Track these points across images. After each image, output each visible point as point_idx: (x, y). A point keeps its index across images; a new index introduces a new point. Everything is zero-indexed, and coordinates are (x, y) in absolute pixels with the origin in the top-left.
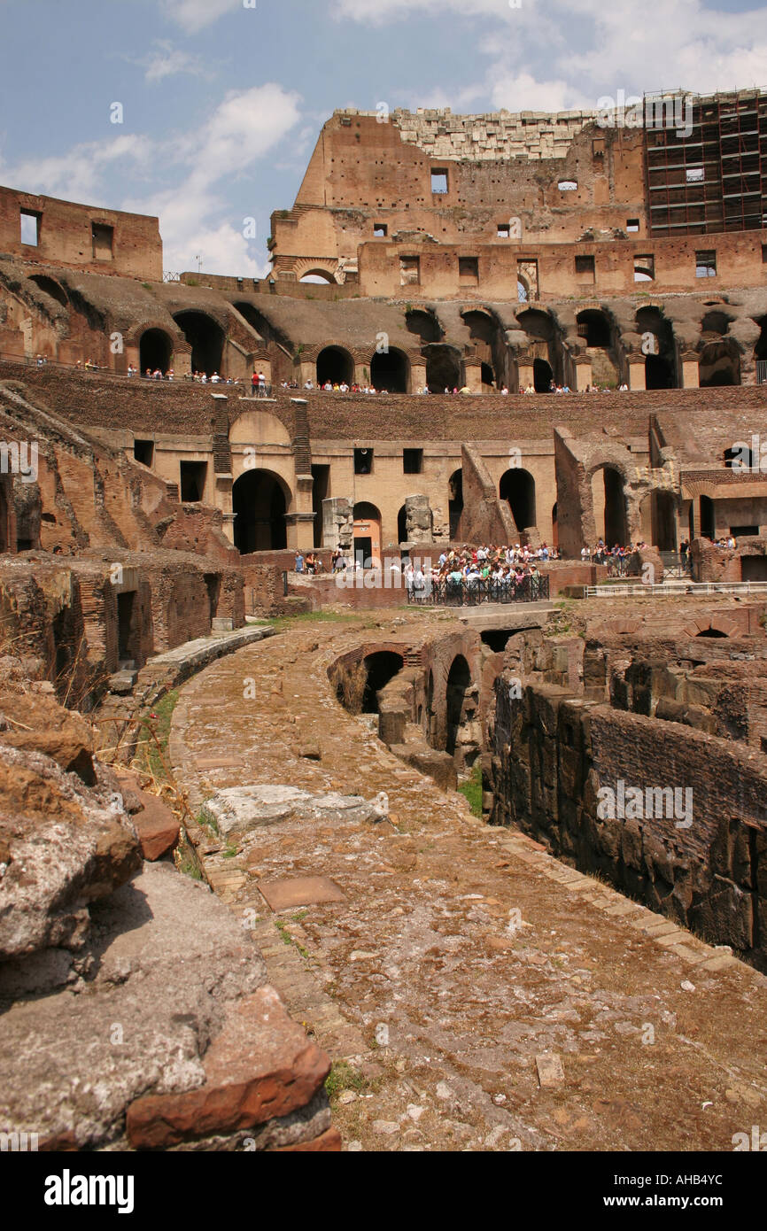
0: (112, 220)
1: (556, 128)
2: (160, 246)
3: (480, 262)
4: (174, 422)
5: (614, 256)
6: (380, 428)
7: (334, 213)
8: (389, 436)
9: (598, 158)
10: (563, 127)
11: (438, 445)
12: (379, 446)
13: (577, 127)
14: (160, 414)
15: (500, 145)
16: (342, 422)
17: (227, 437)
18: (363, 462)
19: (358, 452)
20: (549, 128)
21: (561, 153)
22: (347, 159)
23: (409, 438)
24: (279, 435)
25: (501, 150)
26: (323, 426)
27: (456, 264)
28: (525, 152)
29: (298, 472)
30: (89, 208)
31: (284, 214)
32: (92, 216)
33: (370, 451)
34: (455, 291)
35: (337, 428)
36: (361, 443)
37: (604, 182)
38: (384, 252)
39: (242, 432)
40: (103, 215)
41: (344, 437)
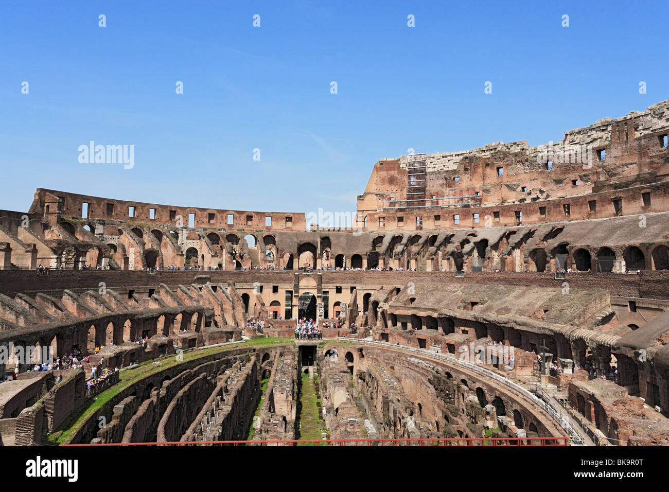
0: (291, 216)
1: (454, 158)
2: (305, 221)
3: (404, 218)
4: (284, 280)
5: (447, 215)
6: (344, 280)
7: (376, 195)
8: (347, 283)
9: (466, 169)
10: (457, 157)
11: (360, 286)
12: (343, 286)
13: (461, 157)
14: (281, 279)
15: (434, 166)
16: (333, 279)
17: (298, 285)
18: (339, 290)
19: (337, 287)
20: (452, 158)
21: (455, 167)
22: (381, 176)
23: (353, 283)
24: (314, 283)
25: (435, 167)
26: (327, 280)
27: (396, 219)
28: (443, 168)
29: (318, 293)
30: (285, 213)
31: (360, 196)
32: (286, 215)
33: (341, 287)
34: (396, 228)
35: (331, 280)
36: (338, 285)
37: (468, 177)
38: (374, 216)
39: (303, 283)
40: (289, 214)
41: (333, 283)
